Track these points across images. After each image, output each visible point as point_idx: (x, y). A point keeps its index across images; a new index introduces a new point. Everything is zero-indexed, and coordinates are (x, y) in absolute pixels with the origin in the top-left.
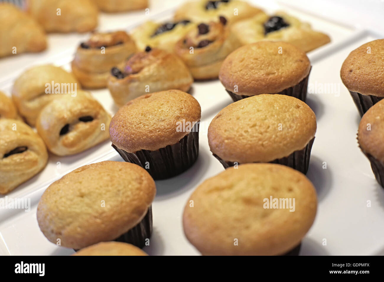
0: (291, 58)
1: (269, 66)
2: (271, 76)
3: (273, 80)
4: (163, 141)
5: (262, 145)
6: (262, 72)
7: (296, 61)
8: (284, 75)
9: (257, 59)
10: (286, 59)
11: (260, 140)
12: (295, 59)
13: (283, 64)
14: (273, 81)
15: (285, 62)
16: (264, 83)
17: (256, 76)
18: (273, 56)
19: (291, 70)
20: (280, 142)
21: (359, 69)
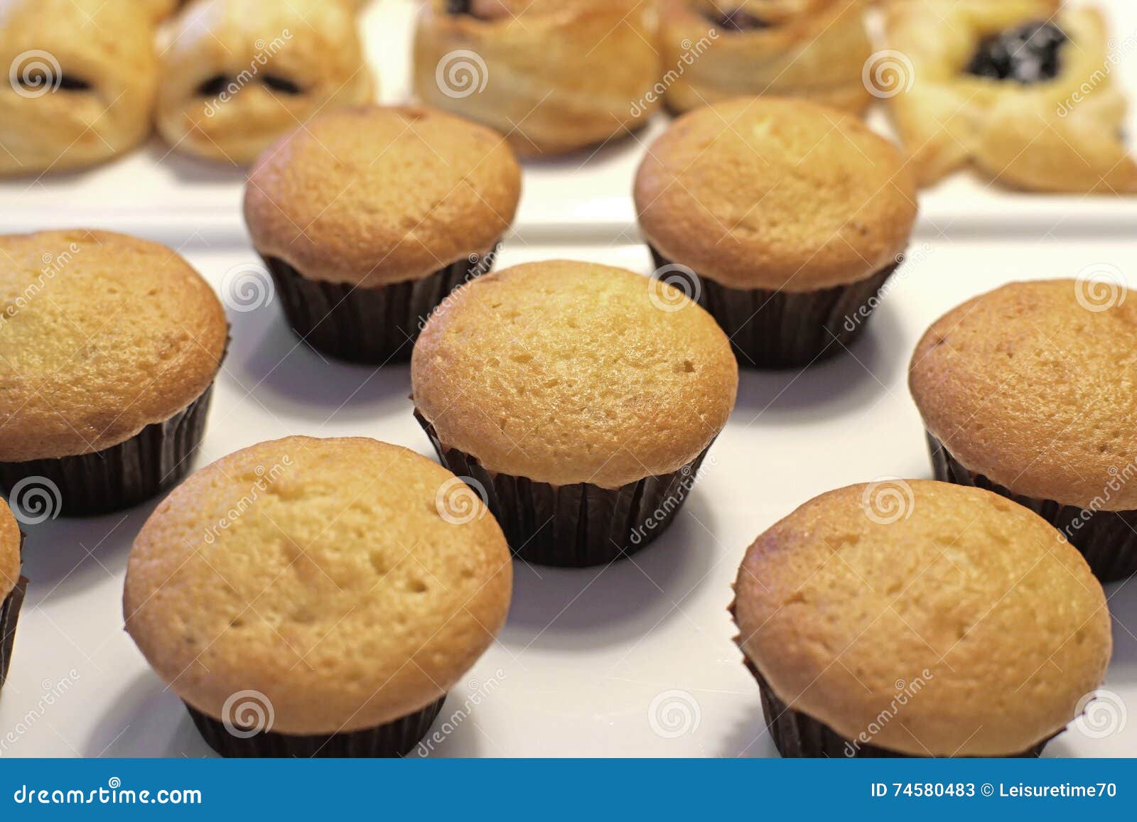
0: (841, 209)
1: (755, 200)
2: (739, 234)
3: (737, 247)
4: (336, 267)
5: (503, 422)
6: (728, 211)
7: (852, 226)
8: (776, 247)
9: (737, 164)
10: (823, 202)
11: (507, 405)
12: (851, 217)
13: (803, 216)
14: (734, 252)
15: (815, 212)
16: (706, 243)
17: (703, 210)
18: (789, 179)
19: (810, 243)
20: (550, 442)
21: (961, 349)
